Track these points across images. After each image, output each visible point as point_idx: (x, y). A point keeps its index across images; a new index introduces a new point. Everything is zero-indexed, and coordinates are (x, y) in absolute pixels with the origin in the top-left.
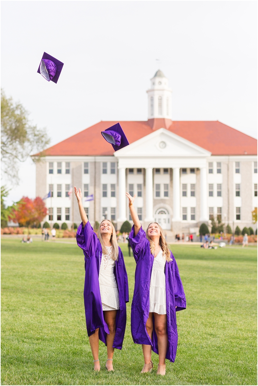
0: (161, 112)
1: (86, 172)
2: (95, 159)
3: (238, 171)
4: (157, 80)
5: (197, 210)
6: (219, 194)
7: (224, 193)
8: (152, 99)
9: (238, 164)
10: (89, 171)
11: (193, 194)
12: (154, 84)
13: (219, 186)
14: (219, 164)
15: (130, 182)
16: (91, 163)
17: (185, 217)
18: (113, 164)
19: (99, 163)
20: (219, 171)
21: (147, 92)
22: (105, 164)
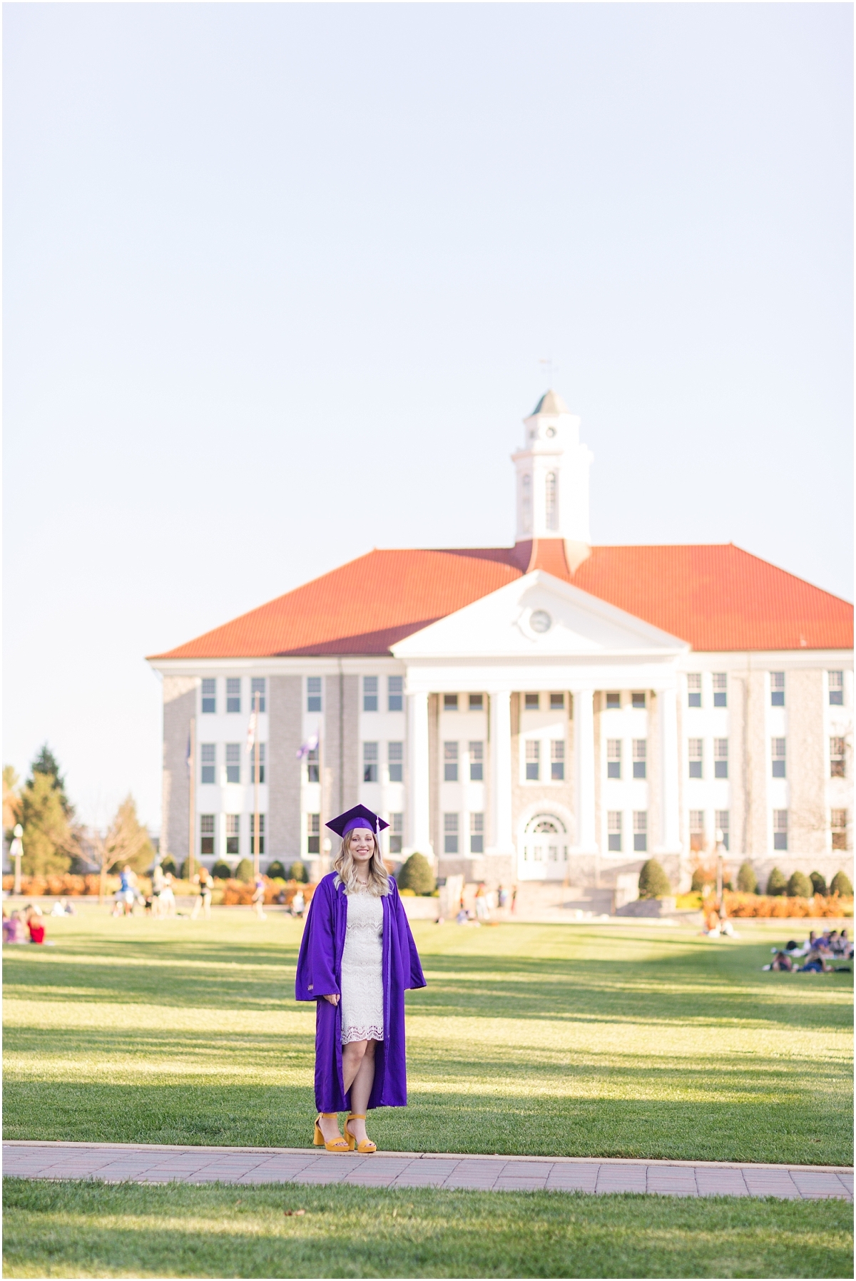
0: (553, 520)
1: (314, 705)
2: (340, 666)
3: (778, 699)
4: (543, 422)
5: (652, 819)
6: (722, 770)
7: (734, 767)
8: (526, 481)
9: (779, 677)
10: (324, 704)
11: (640, 770)
12: (532, 435)
13: (723, 746)
14: (721, 678)
15: (446, 734)
16: (329, 677)
17: (615, 842)
18: (396, 682)
19: (355, 677)
20: (720, 700)
21: (514, 458)
22: (371, 682)
